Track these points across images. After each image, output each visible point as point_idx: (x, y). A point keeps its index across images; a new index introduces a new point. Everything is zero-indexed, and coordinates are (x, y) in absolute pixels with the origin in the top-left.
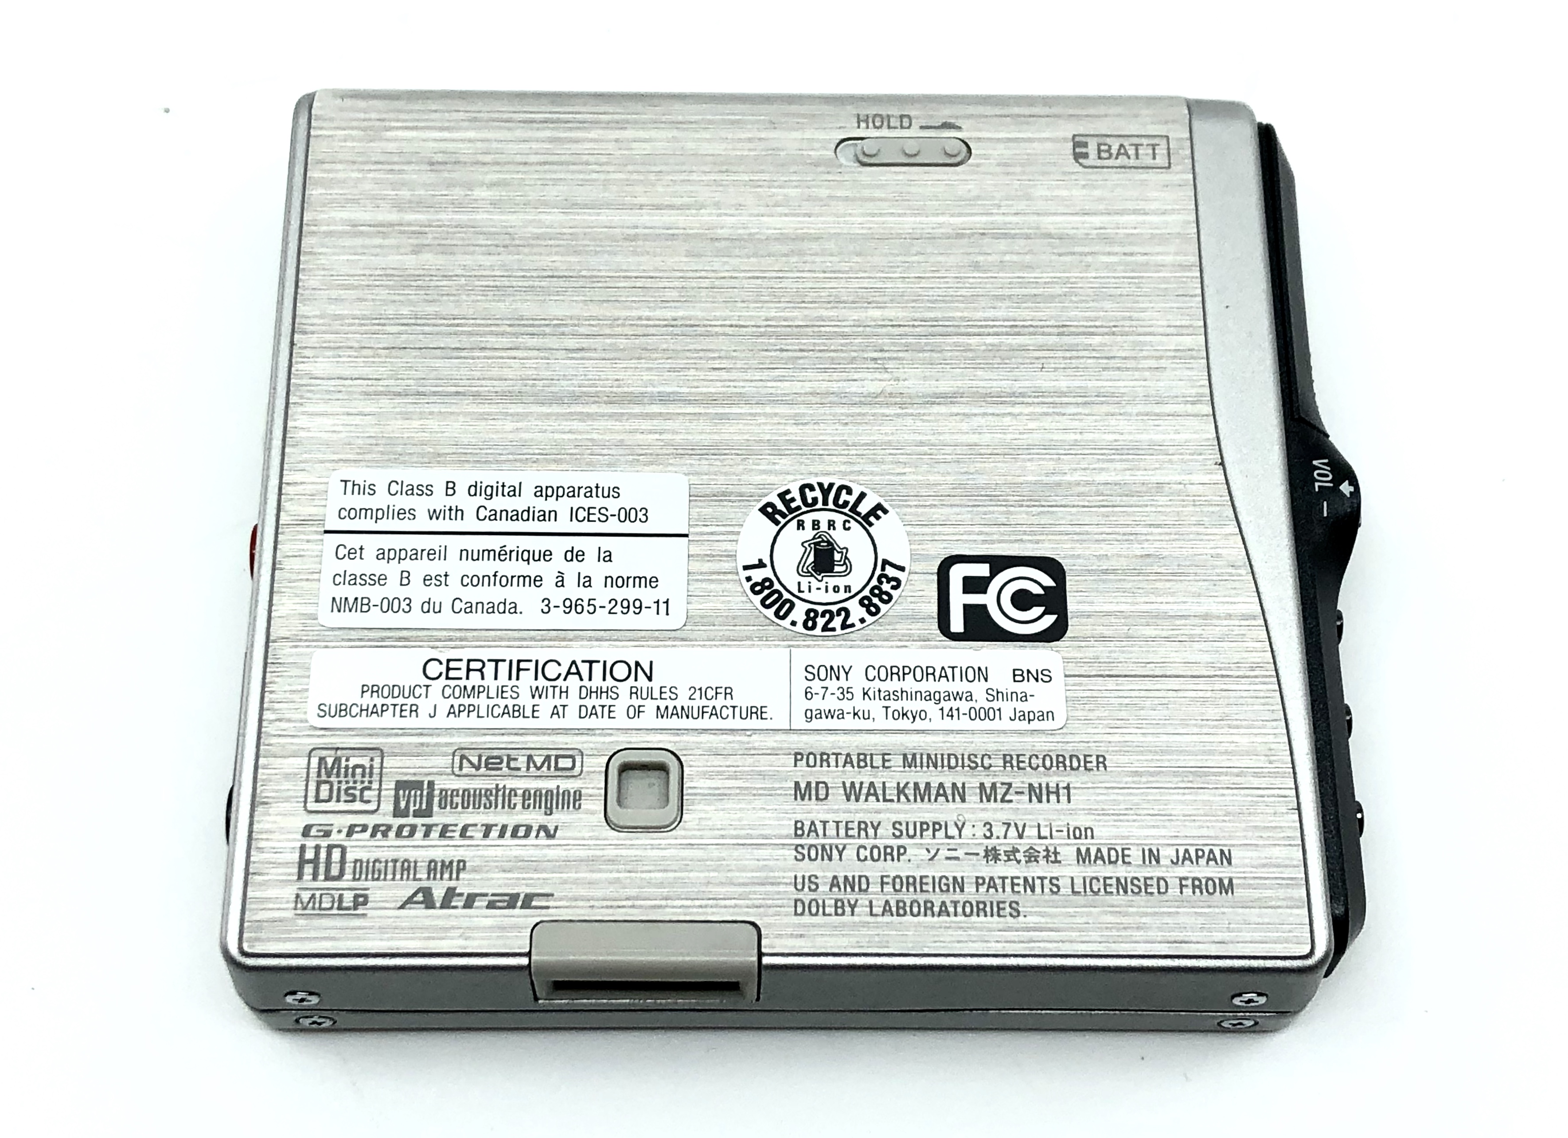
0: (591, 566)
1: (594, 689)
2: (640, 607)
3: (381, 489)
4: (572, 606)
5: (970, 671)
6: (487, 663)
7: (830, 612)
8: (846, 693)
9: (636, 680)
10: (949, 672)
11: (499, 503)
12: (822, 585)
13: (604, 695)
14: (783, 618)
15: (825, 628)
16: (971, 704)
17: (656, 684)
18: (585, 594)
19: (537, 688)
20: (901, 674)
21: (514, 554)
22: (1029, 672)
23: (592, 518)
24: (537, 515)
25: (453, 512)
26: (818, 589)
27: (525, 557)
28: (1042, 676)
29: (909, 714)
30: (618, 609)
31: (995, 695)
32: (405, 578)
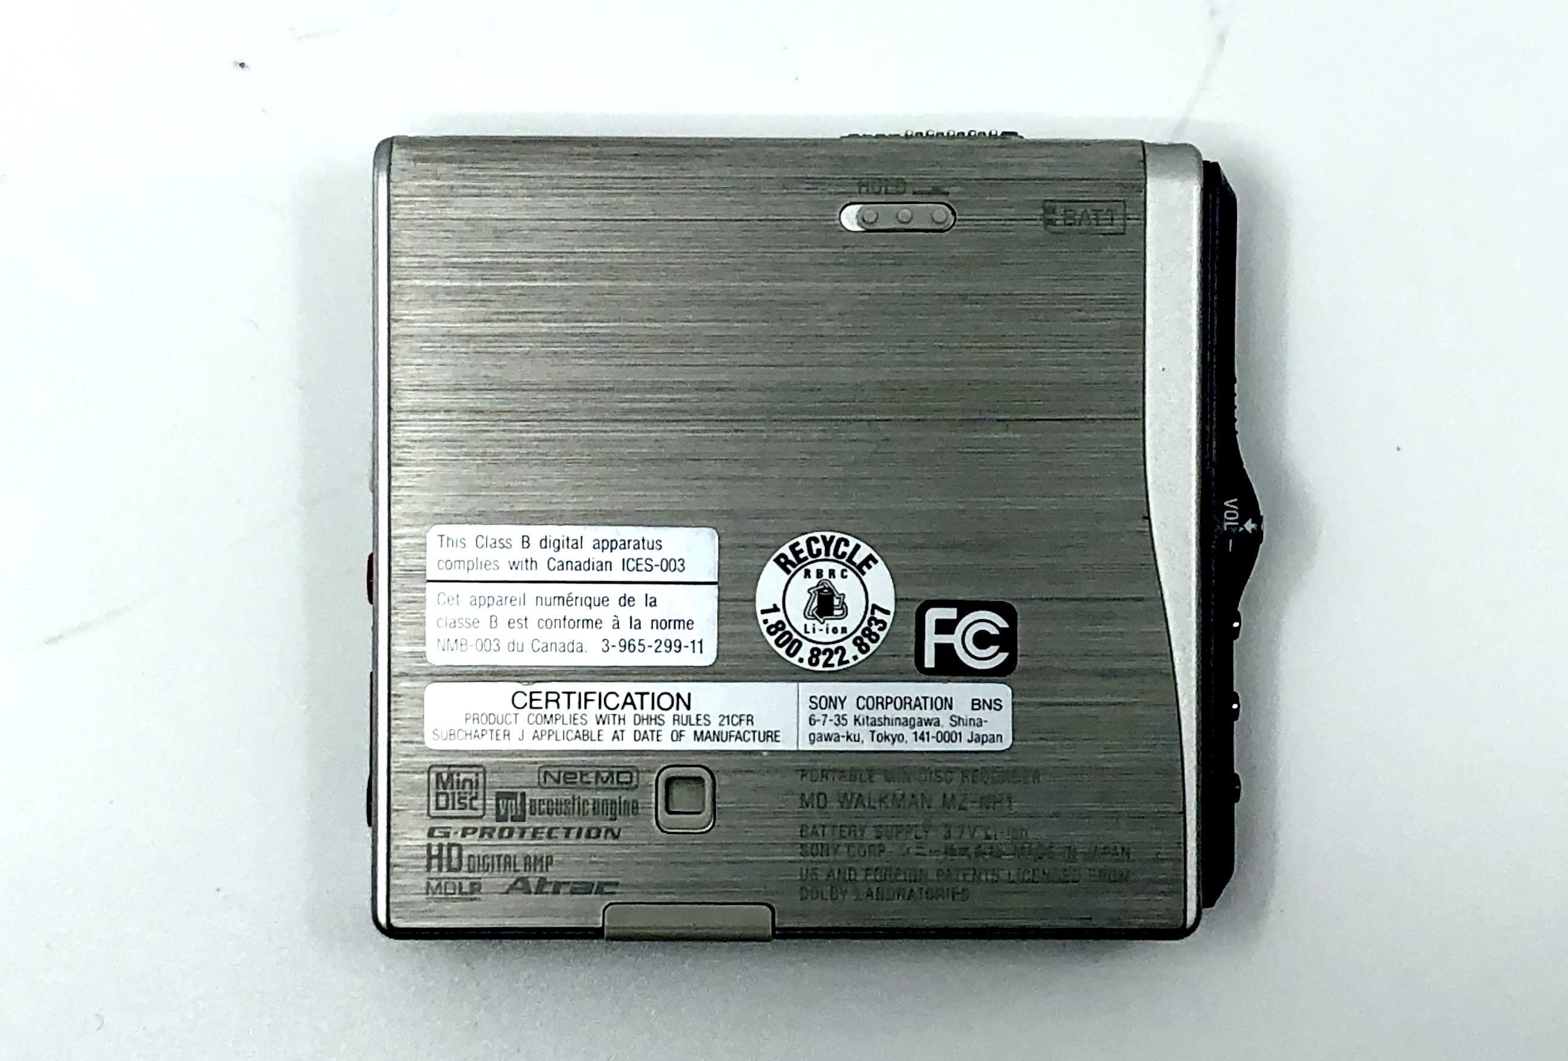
0: (640, 611)
1: (645, 717)
2: (680, 647)
3: (470, 542)
4: (627, 646)
5: (939, 701)
6: (562, 695)
7: (829, 650)
8: (841, 720)
9: (678, 709)
10: (922, 701)
11: (566, 554)
12: (824, 627)
13: (653, 721)
14: (792, 656)
15: (826, 665)
16: (938, 729)
17: (693, 713)
18: (636, 635)
19: (601, 716)
20: (885, 703)
21: (579, 600)
22: (984, 701)
23: (640, 567)
24: (596, 565)
25: (529, 563)
26: (821, 630)
27: (588, 602)
28: (994, 705)
29: (890, 738)
30: (663, 648)
31: (957, 721)
32: (493, 620)
